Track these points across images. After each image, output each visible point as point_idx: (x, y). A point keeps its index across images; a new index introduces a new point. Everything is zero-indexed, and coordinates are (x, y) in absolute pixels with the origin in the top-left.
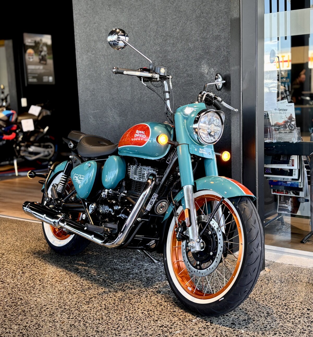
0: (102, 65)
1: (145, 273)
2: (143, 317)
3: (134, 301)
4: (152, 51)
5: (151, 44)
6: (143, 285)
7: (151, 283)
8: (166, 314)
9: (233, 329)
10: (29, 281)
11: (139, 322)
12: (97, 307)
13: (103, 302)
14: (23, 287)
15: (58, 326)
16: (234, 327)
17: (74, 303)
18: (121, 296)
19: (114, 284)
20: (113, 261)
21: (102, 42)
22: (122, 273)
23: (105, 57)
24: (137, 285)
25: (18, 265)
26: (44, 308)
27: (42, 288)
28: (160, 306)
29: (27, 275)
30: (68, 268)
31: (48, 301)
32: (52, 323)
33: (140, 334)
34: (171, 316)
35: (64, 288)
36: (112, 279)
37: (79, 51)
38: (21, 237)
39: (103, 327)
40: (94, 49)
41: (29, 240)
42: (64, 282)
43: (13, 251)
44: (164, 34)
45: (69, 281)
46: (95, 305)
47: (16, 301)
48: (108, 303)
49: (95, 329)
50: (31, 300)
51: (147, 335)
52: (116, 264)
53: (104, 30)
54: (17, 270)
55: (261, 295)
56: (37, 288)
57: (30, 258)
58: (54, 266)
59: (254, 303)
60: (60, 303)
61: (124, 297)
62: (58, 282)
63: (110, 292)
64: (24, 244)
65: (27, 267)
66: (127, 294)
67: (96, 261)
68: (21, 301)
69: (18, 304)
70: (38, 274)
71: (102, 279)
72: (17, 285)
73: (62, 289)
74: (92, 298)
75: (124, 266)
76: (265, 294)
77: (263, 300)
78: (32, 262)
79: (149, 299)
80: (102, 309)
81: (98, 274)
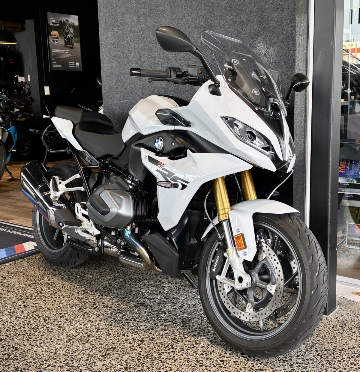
0: (130, 44)
1: (181, 312)
3: (166, 357)
4: (193, 25)
6: (178, 330)
7: (187, 328)
10: (31, 320)
12: (116, 365)
13: (123, 357)
14: (21, 330)
17: (85, 357)
18: (148, 347)
19: (140, 327)
20: (140, 291)
22: (150, 311)
23: (135, 33)
24: (170, 330)
25: (20, 295)
26: (45, 365)
27: (46, 331)
28: (200, 366)
29: (29, 310)
30: (82, 301)
31: (52, 353)
35: (75, 332)
36: (138, 320)
37: (103, 26)
41: (39, 259)
42: (75, 322)
43: (18, 274)
45: (81, 322)
46: (113, 362)
47: (10, 351)
48: (130, 358)
50: (29, 351)
54: (18, 303)
55: (335, 352)
56: (39, 331)
57: (36, 284)
58: (65, 298)
59: (328, 365)
60: (66, 357)
61: (152, 349)
62: (68, 323)
63: (134, 340)
64: (32, 264)
65: (31, 298)
66: (157, 345)
67: (119, 291)
68: (15, 352)
69: (11, 356)
70: (44, 308)
71: (125, 319)
72: (15, 325)
73: (72, 334)
74: (110, 350)
75: (153, 300)
76: (340, 350)
77: (339, 359)
78: (38, 291)
79: (186, 354)
80: (122, 368)
81: (120, 311)
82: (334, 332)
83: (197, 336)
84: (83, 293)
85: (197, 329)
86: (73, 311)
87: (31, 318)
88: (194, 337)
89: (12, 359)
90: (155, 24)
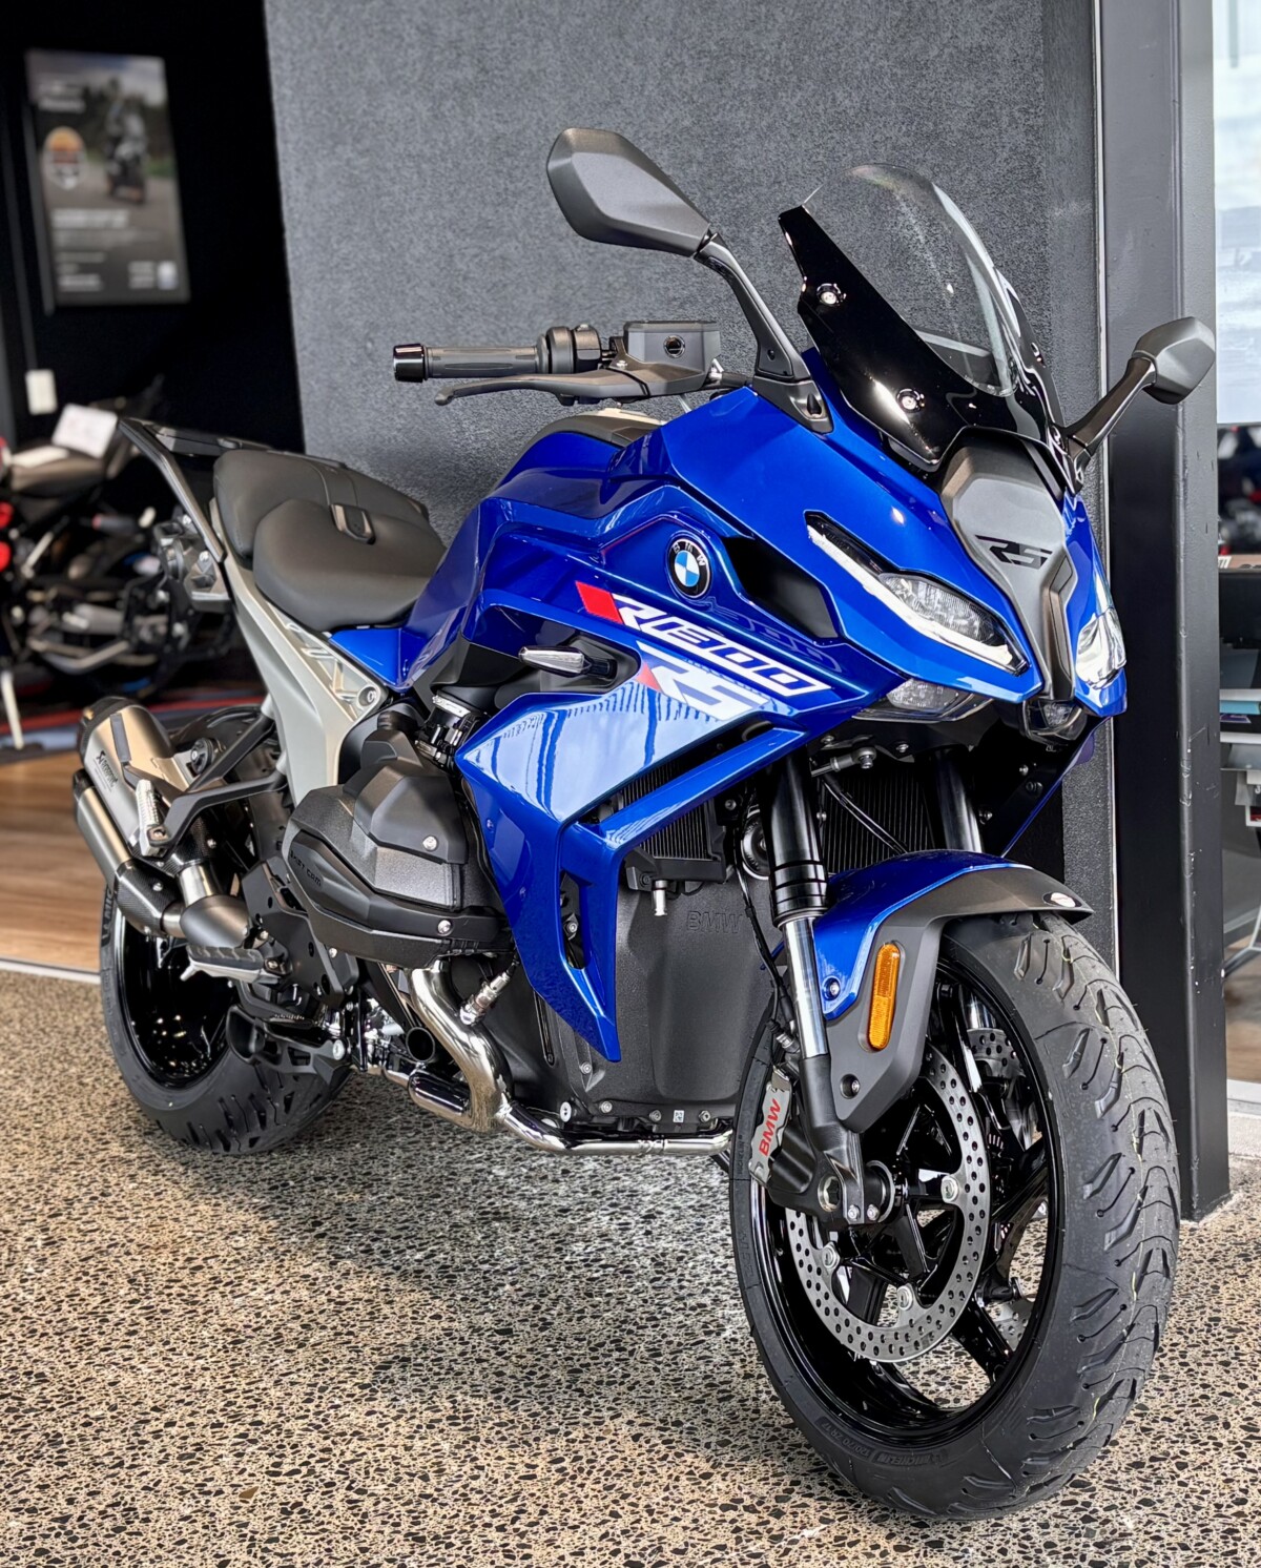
0: (407, 206)
1: (648, 1233)
2: (639, 1460)
3: (595, 1378)
5: (649, 96)
6: (637, 1292)
7: (674, 1283)
8: (750, 1442)
9: (1083, 1513)
10: (79, 1284)
11: (619, 1483)
12: (415, 1410)
13: (441, 1386)
14: (49, 1317)
15: (224, 1513)
16: (1087, 1504)
17: (299, 1393)
18: (531, 1350)
19: (495, 1289)
20: (490, 1173)
21: (406, 92)
22: (532, 1235)
23: (424, 166)
24: (609, 1295)
25: (24, 1204)
26: (153, 1423)
27: (142, 1320)
28: (720, 1400)
29: (67, 1251)
30: (269, 1213)
31: (174, 1385)
32: (195, 1497)
33: (626, 1545)
34: (778, 1451)
35: (252, 1316)
36: (486, 1267)
37: (293, 137)
38: (42, 1062)
39: (443, 1512)
40: (365, 126)
41: (79, 1077)
42: (251, 1285)
44: (714, 48)
45: (274, 1282)
46: (403, 1401)
47: (18, 1387)
48: (466, 1388)
49: (405, 1527)
50: (88, 1384)
51: (660, 1549)
52: (505, 1191)
53: (413, 31)
54: (20, 1230)
55: (1214, 1335)
56: (116, 1320)
57: (82, 1167)
58: (200, 1208)
59: (1183, 1375)
60: (230, 1396)
61: (546, 1356)
62: (221, 1289)
63: (476, 1330)
64: (54, 1097)
65: (69, 1213)
66: (562, 1343)
67: (406, 1176)
68: (39, 1387)
69: (27, 1402)
70: (123, 1246)
71: (438, 1266)
72: (23, 1305)
73: (241, 1324)
74: (389, 1367)
75: (542, 1199)
76: (1230, 1330)
77: (1225, 1358)
78: (92, 1187)
79: (669, 1365)
80: (440, 1421)
81: (417, 1243)
82: (1215, 1273)
83: (709, 1309)
84: (266, 1186)
85: (708, 1284)
86: (236, 1249)
87: (78, 1279)
88: (699, 1310)
89: (32, 1410)
90: (500, 127)
